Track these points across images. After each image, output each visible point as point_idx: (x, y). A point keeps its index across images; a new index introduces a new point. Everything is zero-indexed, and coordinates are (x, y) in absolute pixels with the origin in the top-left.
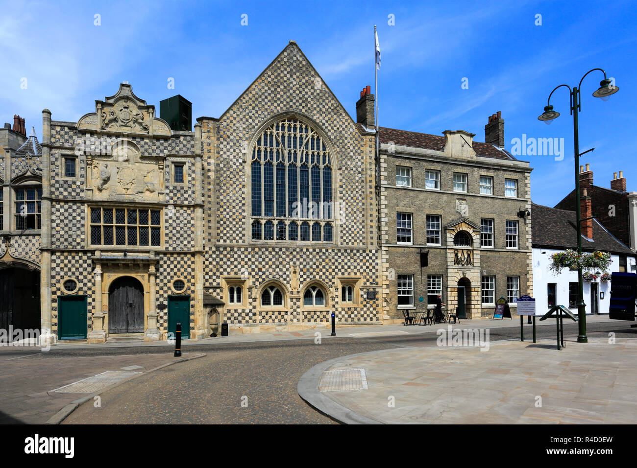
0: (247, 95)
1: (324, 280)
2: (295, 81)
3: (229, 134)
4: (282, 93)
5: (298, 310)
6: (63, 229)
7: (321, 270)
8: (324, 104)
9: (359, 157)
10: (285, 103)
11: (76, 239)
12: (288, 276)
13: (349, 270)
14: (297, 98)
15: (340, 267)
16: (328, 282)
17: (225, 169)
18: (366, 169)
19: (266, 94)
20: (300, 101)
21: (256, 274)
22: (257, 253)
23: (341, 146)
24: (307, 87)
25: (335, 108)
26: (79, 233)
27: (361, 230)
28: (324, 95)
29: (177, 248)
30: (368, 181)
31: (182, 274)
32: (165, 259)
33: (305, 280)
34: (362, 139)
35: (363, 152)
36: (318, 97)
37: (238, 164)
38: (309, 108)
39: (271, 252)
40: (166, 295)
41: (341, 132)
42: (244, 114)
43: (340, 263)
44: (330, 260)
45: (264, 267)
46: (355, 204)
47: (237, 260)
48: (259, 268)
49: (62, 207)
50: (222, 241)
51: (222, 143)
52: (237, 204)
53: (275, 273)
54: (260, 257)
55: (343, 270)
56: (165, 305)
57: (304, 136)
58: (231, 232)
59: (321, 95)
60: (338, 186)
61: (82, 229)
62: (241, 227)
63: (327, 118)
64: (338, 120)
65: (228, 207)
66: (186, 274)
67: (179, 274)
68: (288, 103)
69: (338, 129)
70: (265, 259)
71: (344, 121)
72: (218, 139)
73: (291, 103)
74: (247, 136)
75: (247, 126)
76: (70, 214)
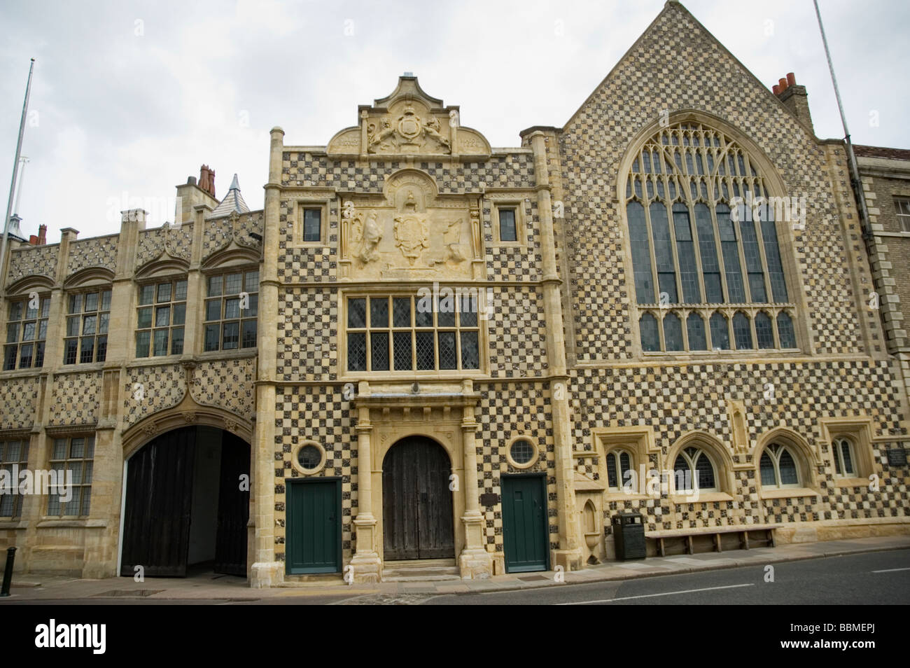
0: (608, 86)
1: (796, 429)
2: (686, 60)
3: (582, 153)
4: (667, 81)
5: (754, 497)
6: (298, 342)
7: (787, 408)
8: (742, 95)
9: (822, 184)
10: (674, 96)
11: (320, 360)
12: (725, 424)
13: (843, 406)
14: (695, 88)
15: (823, 400)
16: (805, 432)
17: (581, 217)
18: (839, 205)
19: (640, 84)
20: (701, 93)
21: (661, 423)
22: (658, 379)
23: (786, 166)
24: (707, 69)
25: (763, 101)
26: (326, 347)
27: (850, 321)
28: (741, 81)
29: (514, 372)
30: (847, 226)
31: (527, 426)
32: (492, 395)
33: (759, 430)
34: (820, 151)
35: (826, 175)
36: (730, 85)
37: (604, 206)
38: (717, 103)
39: (685, 375)
40: (496, 474)
41: (780, 141)
42: (606, 117)
43: (822, 392)
44: (802, 386)
45: (675, 406)
46: (830, 271)
47: (620, 396)
48: (665, 410)
49: (297, 299)
50: (587, 356)
51: (571, 170)
52: (610, 283)
53: (697, 420)
54: (665, 385)
55: (830, 406)
56: (496, 494)
57: (715, 152)
58: (604, 338)
59: (734, 80)
60: (793, 239)
61: (333, 340)
62: (621, 327)
63: (751, 119)
64: (772, 120)
65: (593, 289)
66: (534, 426)
67: (520, 426)
68: (679, 96)
69: (775, 135)
70: (674, 389)
71: (782, 121)
72: (564, 164)
73: (685, 97)
74: (615, 155)
75: (614, 139)
76: (311, 312)
